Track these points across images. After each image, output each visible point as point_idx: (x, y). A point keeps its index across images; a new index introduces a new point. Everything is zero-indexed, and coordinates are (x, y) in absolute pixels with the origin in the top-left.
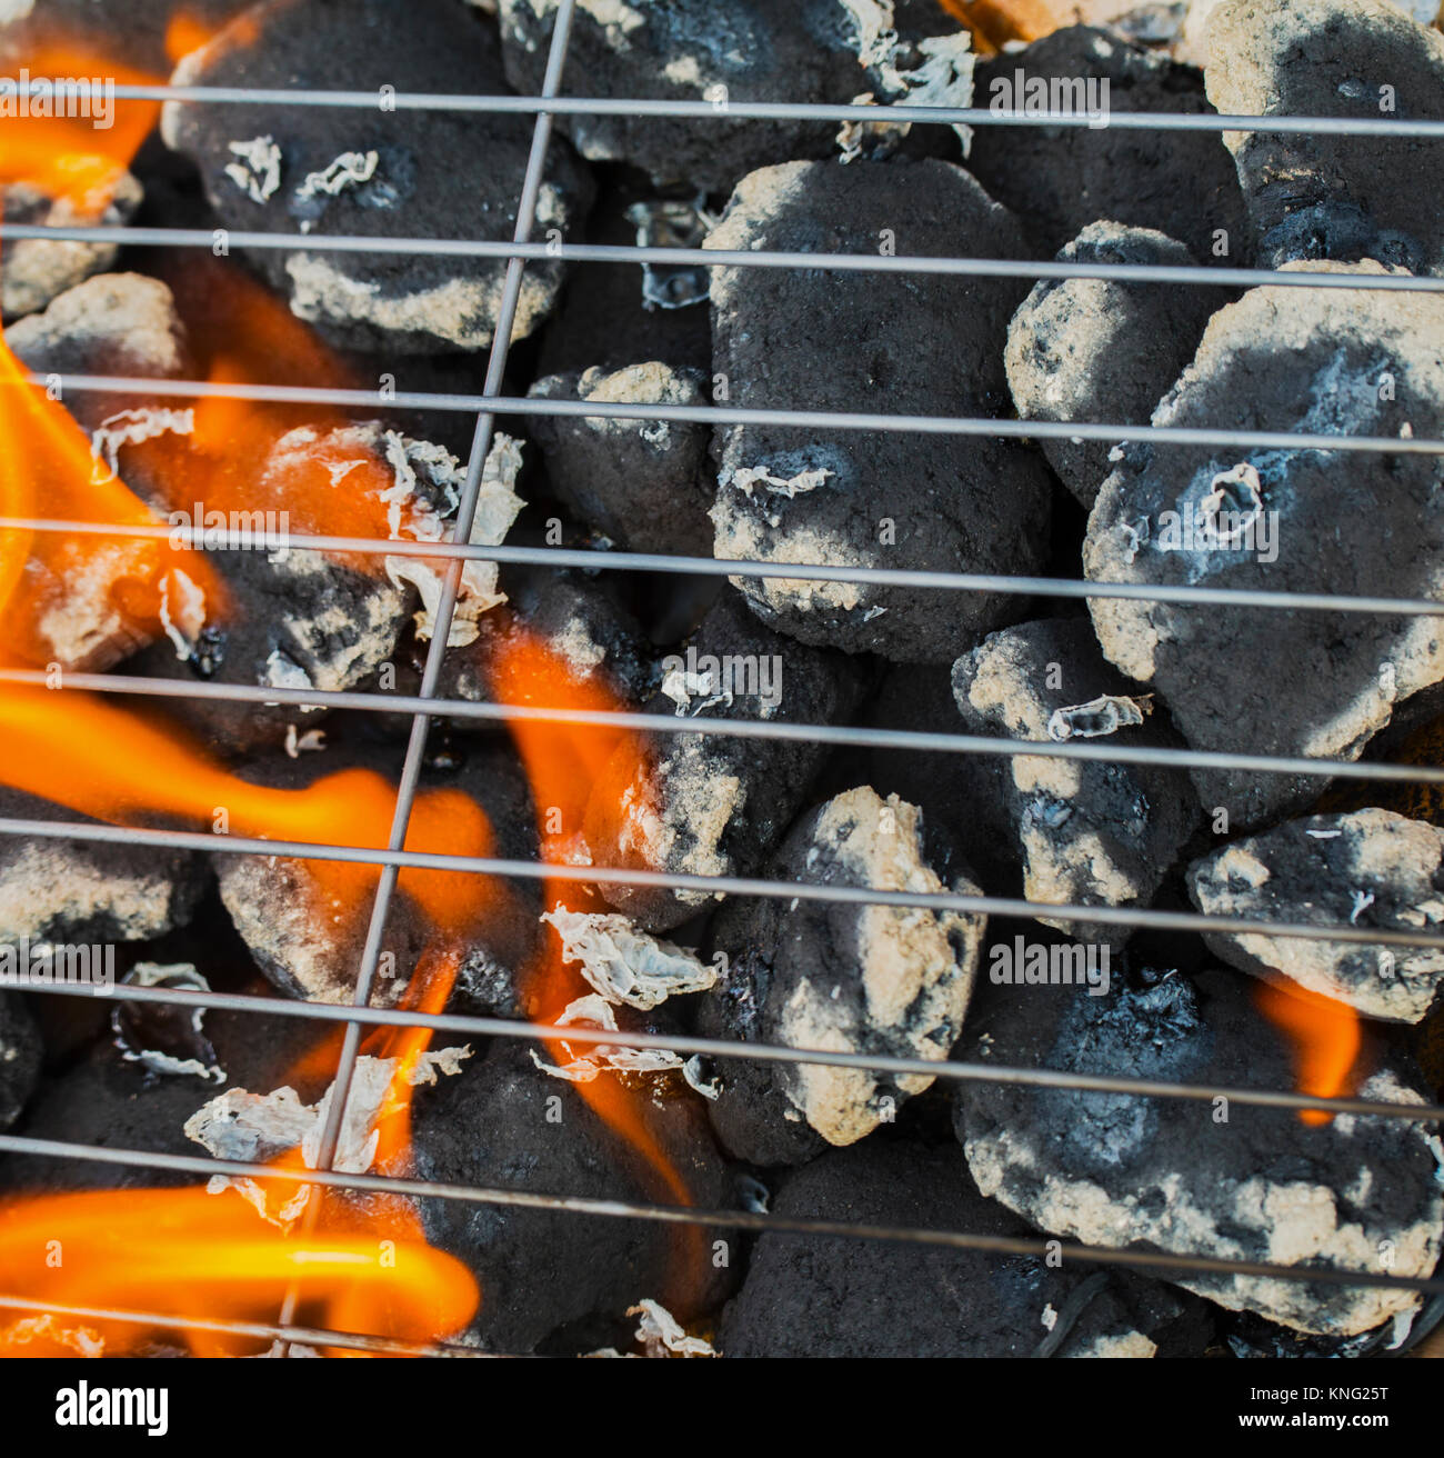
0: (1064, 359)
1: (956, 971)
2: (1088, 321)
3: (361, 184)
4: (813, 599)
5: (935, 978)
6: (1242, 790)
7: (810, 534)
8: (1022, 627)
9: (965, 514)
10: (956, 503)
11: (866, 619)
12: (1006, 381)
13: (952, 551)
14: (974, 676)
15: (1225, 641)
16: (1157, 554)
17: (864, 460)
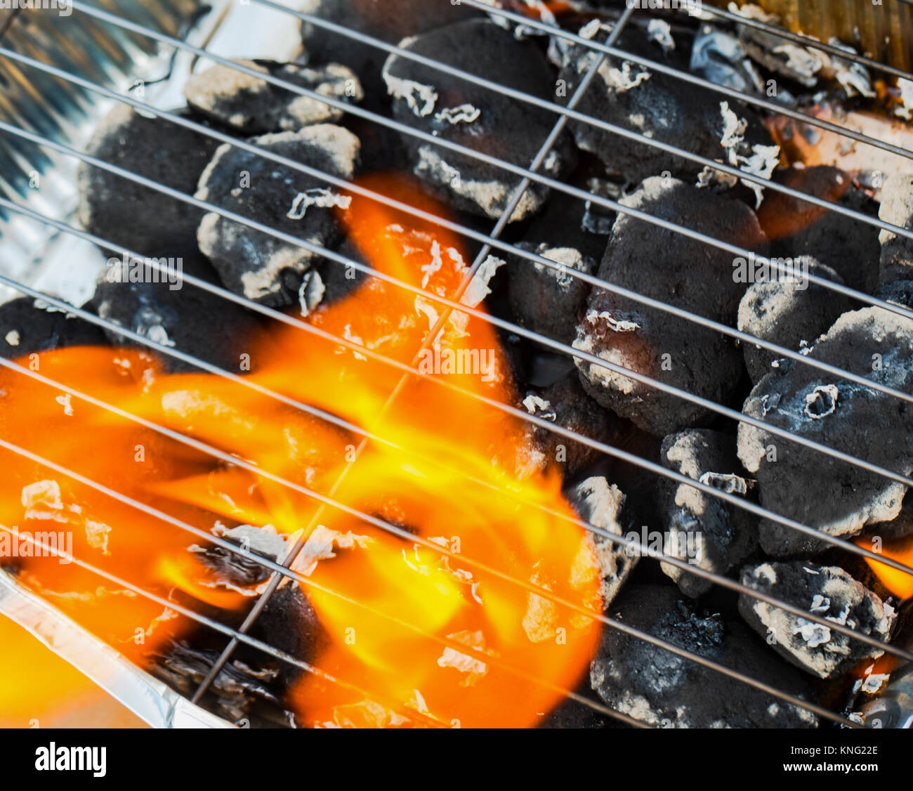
0: (768, 312)
1: (615, 578)
2: (785, 298)
3: (468, 124)
4: (610, 383)
5: (604, 576)
6: (780, 540)
7: (619, 351)
8: (704, 430)
9: (696, 369)
10: (693, 362)
11: (632, 401)
12: (737, 313)
13: (684, 383)
14: (673, 445)
15: (796, 465)
16: (778, 414)
17: (656, 326)
